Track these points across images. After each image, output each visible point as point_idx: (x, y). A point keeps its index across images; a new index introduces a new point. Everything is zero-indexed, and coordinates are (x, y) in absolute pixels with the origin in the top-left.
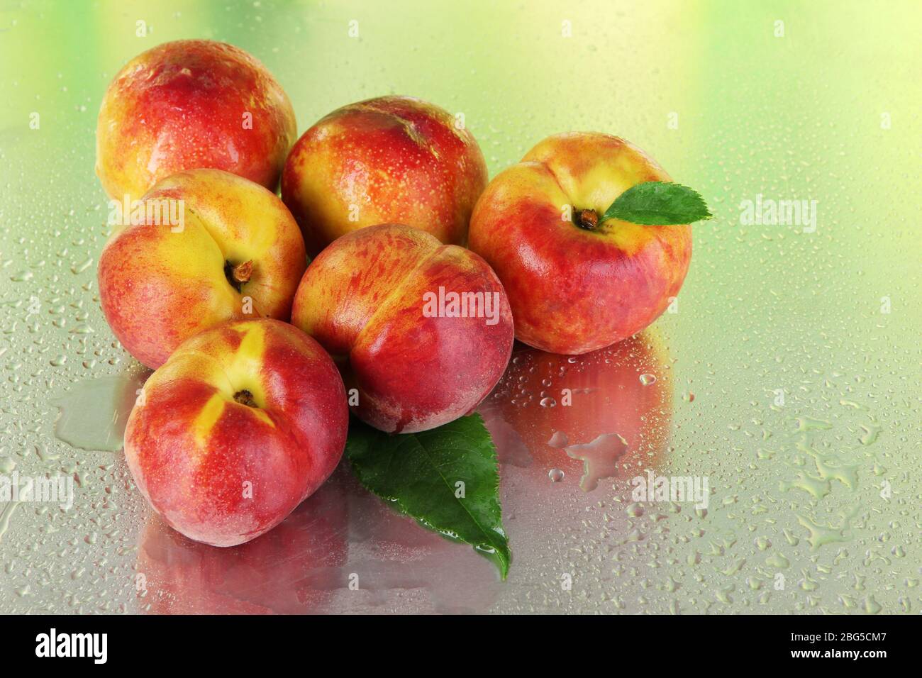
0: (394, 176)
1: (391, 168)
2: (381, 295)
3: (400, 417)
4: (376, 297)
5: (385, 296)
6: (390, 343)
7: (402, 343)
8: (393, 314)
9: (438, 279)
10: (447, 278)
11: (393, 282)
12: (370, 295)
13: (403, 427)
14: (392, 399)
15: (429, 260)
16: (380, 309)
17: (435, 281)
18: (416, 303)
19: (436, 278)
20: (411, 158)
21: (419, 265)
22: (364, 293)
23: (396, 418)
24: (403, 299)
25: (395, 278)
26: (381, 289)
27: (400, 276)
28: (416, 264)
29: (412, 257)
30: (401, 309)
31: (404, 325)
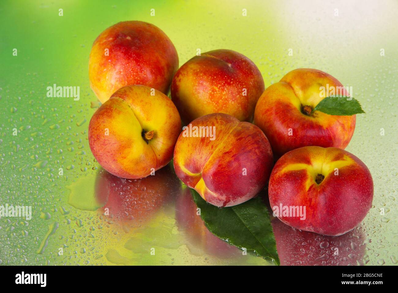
0: (221, 89)
1: (219, 85)
2: (215, 146)
3: (225, 200)
4: (212, 147)
5: (216, 147)
6: (219, 167)
7: (225, 167)
8: (221, 154)
9: (240, 138)
10: (244, 137)
11: (219, 140)
12: (210, 146)
13: (226, 204)
14: (221, 192)
15: (235, 129)
16: (214, 152)
17: (238, 139)
18: (230, 149)
19: (239, 137)
20: (229, 81)
21: (231, 132)
22: (207, 145)
23: (223, 200)
24: (224, 148)
25: (220, 138)
26: (214, 143)
27: (223, 137)
28: (230, 131)
29: (227, 129)
30: (224, 152)
31: (225, 159)
